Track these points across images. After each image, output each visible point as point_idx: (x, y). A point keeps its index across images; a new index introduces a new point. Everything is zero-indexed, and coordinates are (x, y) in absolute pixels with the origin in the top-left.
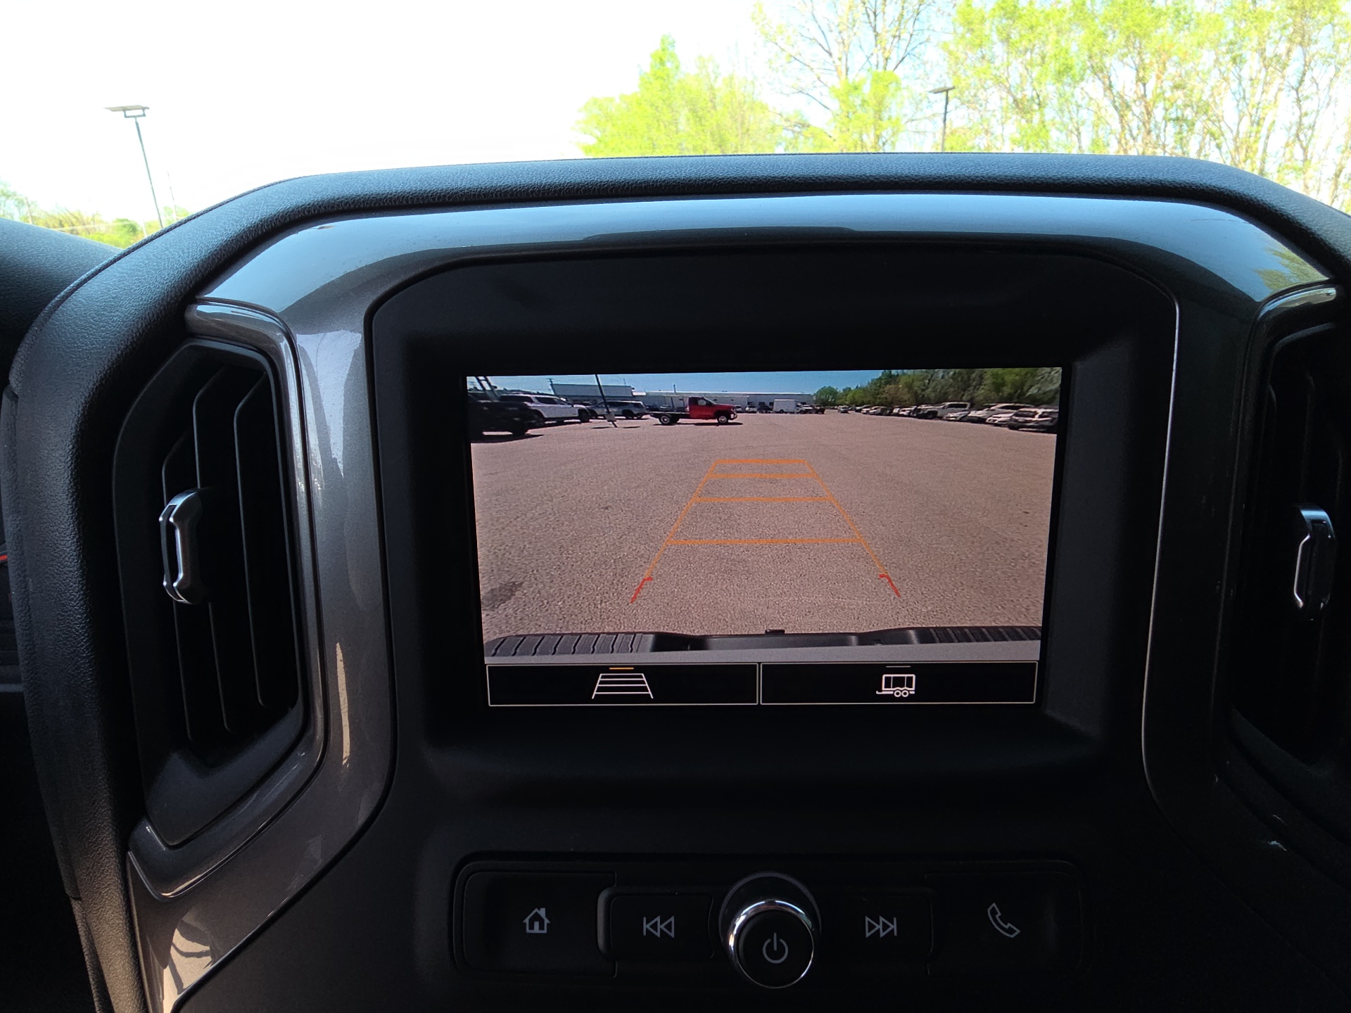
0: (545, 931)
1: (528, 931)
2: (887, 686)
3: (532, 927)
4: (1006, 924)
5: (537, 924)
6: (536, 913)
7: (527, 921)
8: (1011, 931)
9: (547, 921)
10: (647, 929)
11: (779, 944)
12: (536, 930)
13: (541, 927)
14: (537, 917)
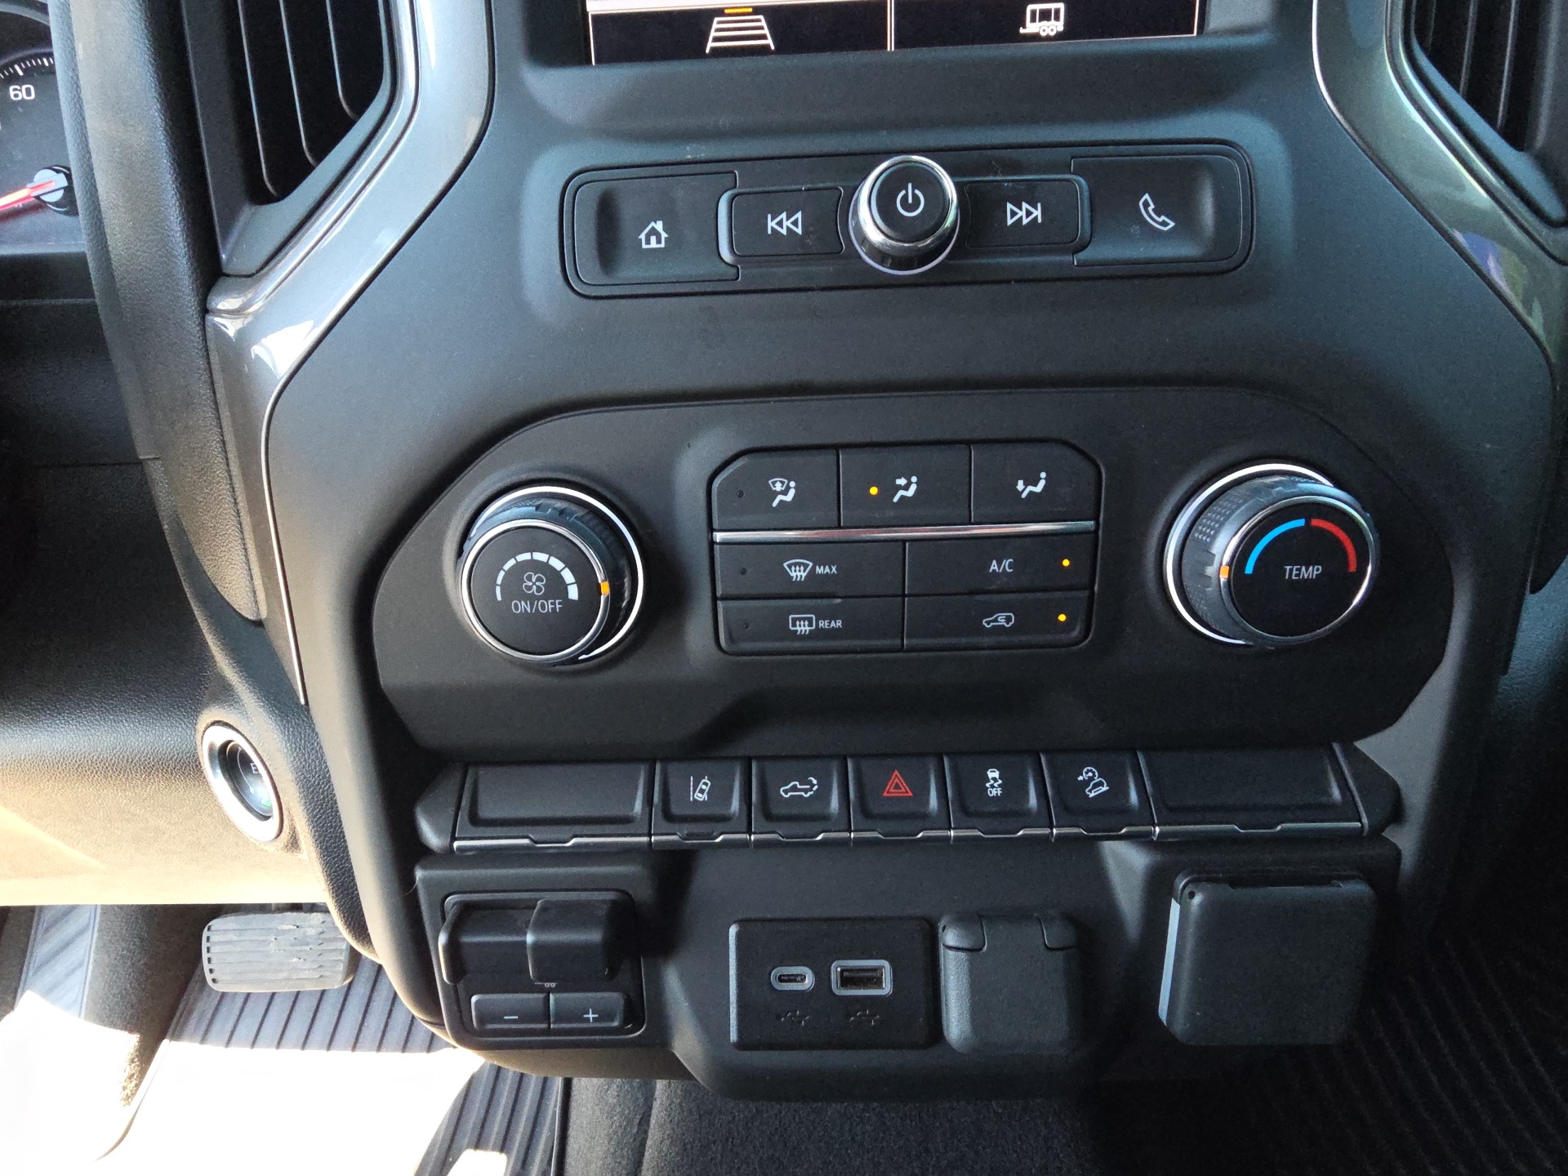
0: (662, 245)
1: (644, 246)
2: (1033, 20)
3: (648, 242)
4: (1160, 217)
5: (653, 239)
6: (653, 228)
7: (643, 236)
8: (1164, 224)
9: (664, 235)
10: (772, 228)
11: (915, 196)
12: (653, 244)
13: (659, 242)
14: (654, 232)
